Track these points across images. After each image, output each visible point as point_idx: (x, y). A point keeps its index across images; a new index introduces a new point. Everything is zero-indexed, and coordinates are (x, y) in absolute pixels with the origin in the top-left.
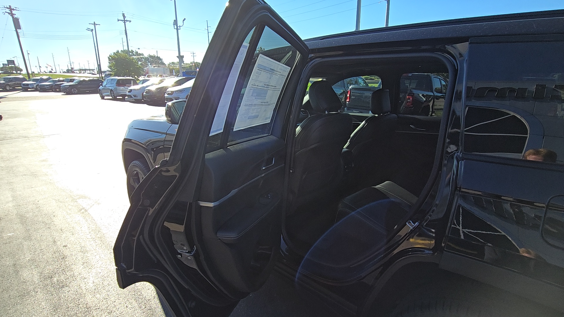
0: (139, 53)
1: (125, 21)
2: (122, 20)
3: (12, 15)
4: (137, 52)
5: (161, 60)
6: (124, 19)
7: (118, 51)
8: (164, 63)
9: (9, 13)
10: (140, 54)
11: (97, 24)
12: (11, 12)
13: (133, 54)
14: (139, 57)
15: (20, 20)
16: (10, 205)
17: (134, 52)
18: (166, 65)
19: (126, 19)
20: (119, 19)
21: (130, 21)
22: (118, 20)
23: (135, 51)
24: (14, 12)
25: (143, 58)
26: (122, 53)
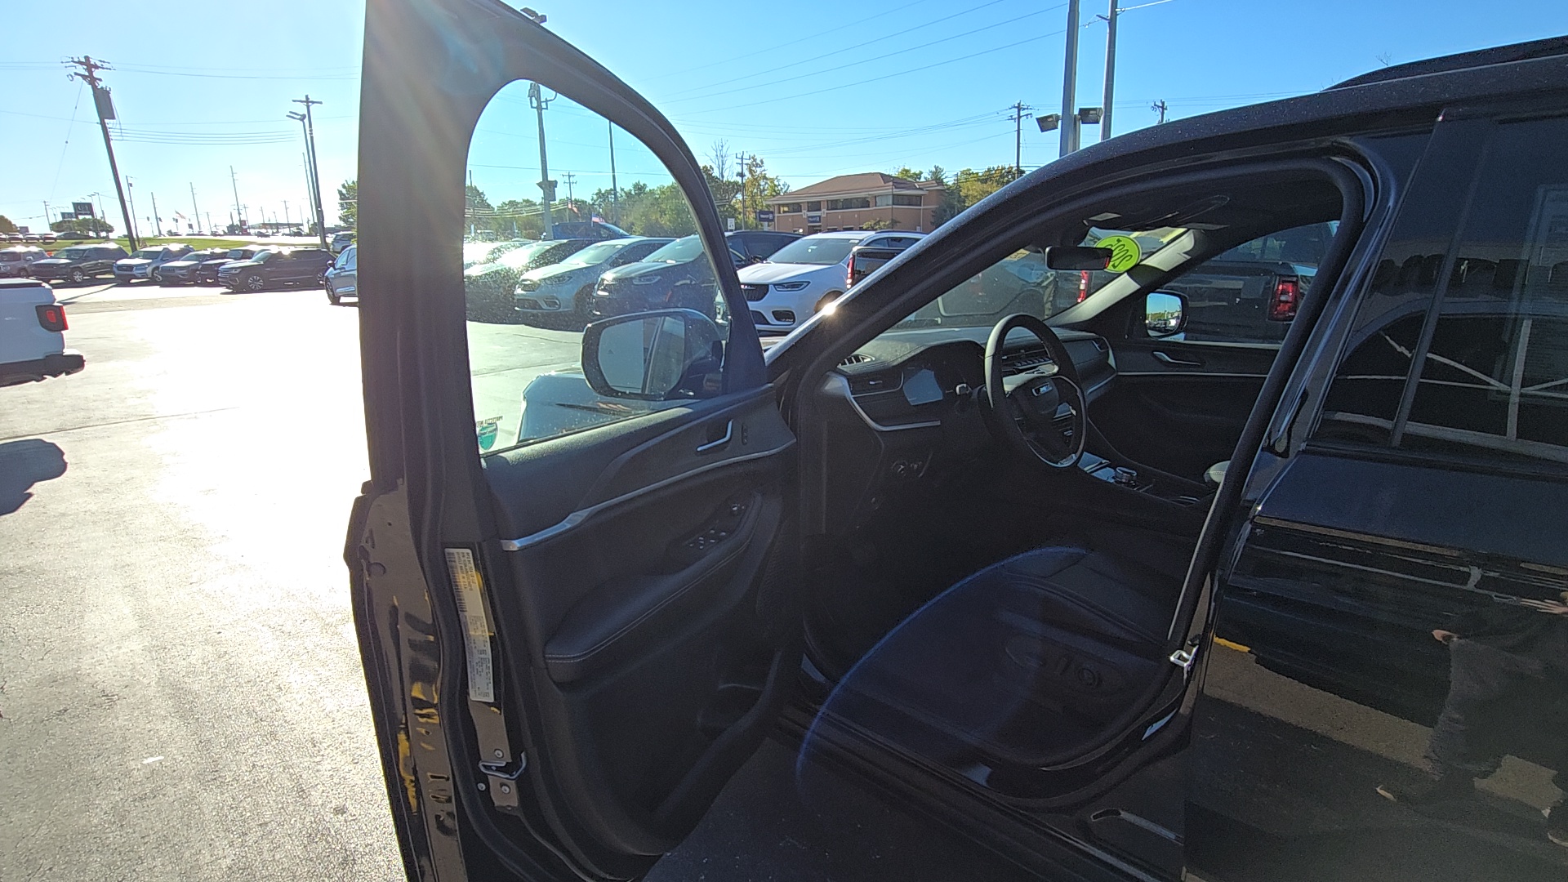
3: (92, 80)
5: (480, 197)
8: (489, 205)
9: (85, 77)
11: (313, 102)
12: (91, 73)
15: (112, 95)
16: (135, 645)
18: (493, 209)
24: (97, 73)
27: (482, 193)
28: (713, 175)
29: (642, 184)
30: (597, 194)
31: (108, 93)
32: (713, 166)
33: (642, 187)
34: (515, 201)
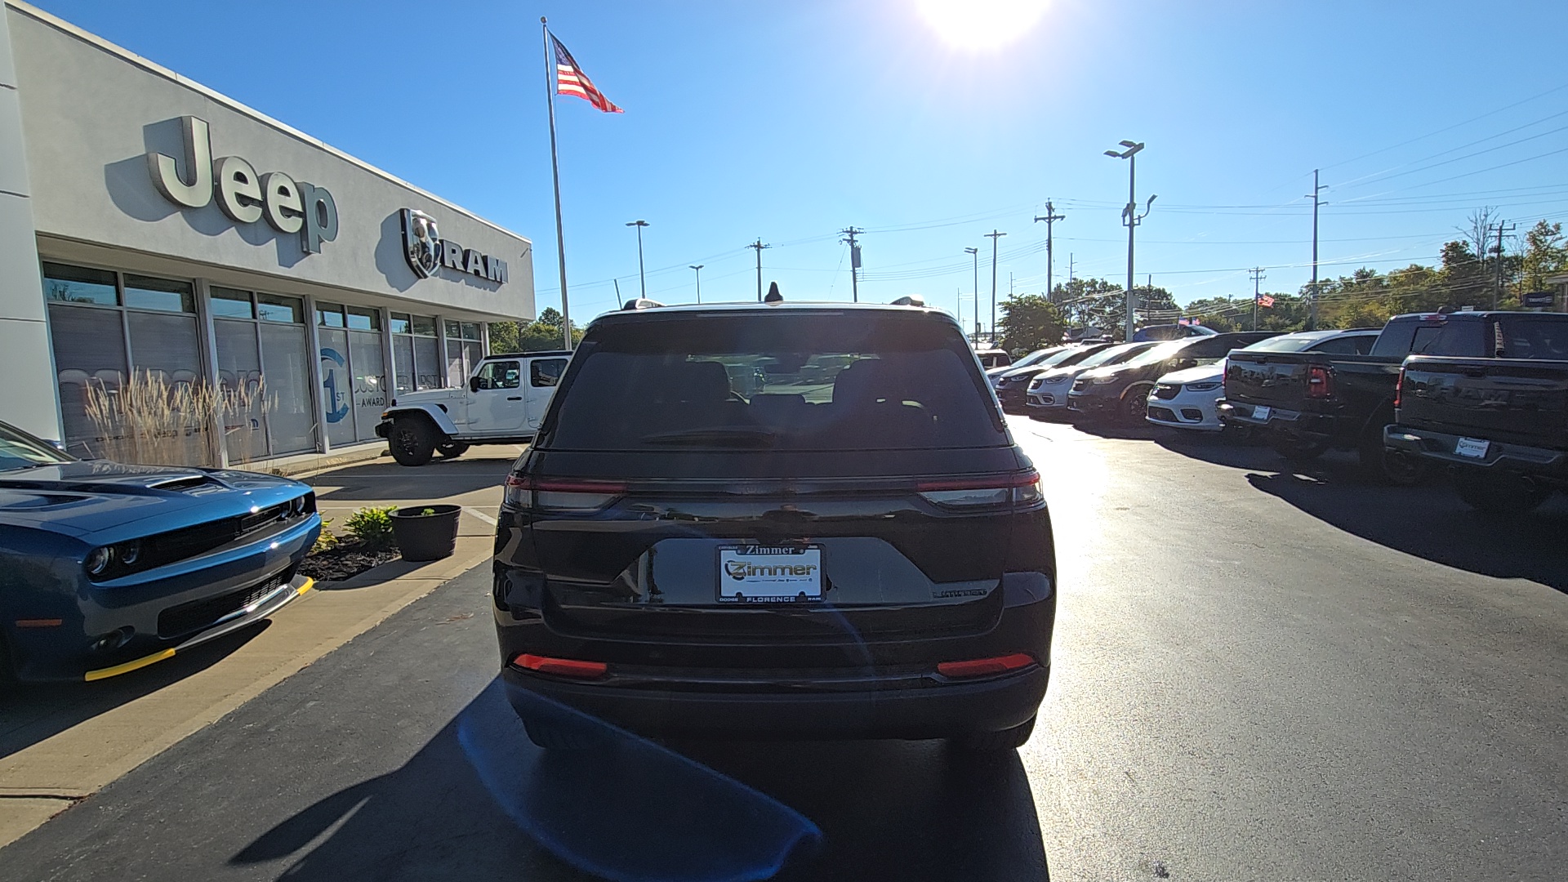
0: (1109, 284)
1: (1050, 219)
2: (1044, 219)
3: (852, 242)
4: (1106, 283)
5: (1167, 299)
6: (1050, 213)
7: (1060, 285)
8: (1175, 306)
9: (848, 241)
10: (1112, 288)
11: (999, 235)
12: (851, 236)
13: (1095, 288)
14: (1109, 294)
15: (861, 251)
17: (1097, 283)
18: (1180, 310)
19: (1053, 215)
20: (1038, 217)
21: (1062, 218)
22: (1036, 220)
23: (1100, 281)
24: (855, 237)
25: (1119, 296)
26: (1067, 289)
27: (1170, 295)
28: (1468, 252)
29: (1367, 270)
30: (1307, 287)
31: (859, 249)
32: (1468, 240)
33: (1368, 275)
34: (1205, 300)
